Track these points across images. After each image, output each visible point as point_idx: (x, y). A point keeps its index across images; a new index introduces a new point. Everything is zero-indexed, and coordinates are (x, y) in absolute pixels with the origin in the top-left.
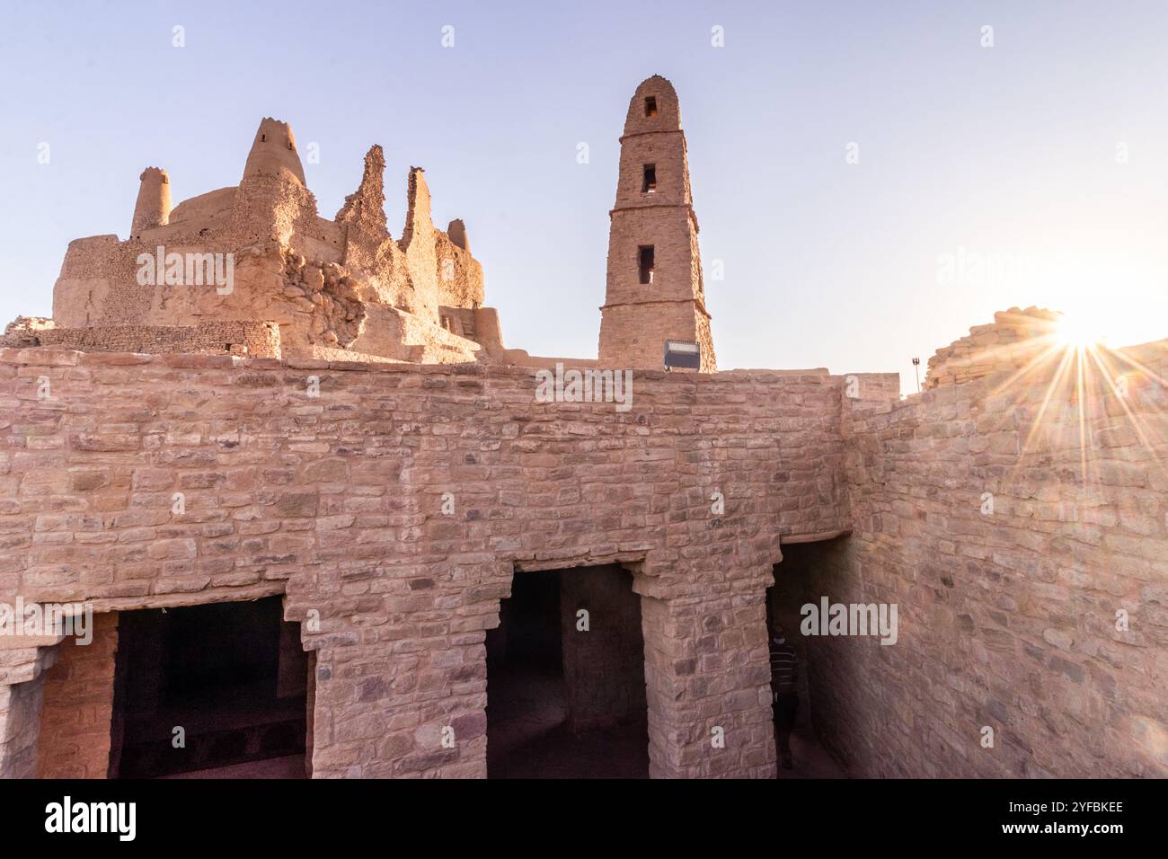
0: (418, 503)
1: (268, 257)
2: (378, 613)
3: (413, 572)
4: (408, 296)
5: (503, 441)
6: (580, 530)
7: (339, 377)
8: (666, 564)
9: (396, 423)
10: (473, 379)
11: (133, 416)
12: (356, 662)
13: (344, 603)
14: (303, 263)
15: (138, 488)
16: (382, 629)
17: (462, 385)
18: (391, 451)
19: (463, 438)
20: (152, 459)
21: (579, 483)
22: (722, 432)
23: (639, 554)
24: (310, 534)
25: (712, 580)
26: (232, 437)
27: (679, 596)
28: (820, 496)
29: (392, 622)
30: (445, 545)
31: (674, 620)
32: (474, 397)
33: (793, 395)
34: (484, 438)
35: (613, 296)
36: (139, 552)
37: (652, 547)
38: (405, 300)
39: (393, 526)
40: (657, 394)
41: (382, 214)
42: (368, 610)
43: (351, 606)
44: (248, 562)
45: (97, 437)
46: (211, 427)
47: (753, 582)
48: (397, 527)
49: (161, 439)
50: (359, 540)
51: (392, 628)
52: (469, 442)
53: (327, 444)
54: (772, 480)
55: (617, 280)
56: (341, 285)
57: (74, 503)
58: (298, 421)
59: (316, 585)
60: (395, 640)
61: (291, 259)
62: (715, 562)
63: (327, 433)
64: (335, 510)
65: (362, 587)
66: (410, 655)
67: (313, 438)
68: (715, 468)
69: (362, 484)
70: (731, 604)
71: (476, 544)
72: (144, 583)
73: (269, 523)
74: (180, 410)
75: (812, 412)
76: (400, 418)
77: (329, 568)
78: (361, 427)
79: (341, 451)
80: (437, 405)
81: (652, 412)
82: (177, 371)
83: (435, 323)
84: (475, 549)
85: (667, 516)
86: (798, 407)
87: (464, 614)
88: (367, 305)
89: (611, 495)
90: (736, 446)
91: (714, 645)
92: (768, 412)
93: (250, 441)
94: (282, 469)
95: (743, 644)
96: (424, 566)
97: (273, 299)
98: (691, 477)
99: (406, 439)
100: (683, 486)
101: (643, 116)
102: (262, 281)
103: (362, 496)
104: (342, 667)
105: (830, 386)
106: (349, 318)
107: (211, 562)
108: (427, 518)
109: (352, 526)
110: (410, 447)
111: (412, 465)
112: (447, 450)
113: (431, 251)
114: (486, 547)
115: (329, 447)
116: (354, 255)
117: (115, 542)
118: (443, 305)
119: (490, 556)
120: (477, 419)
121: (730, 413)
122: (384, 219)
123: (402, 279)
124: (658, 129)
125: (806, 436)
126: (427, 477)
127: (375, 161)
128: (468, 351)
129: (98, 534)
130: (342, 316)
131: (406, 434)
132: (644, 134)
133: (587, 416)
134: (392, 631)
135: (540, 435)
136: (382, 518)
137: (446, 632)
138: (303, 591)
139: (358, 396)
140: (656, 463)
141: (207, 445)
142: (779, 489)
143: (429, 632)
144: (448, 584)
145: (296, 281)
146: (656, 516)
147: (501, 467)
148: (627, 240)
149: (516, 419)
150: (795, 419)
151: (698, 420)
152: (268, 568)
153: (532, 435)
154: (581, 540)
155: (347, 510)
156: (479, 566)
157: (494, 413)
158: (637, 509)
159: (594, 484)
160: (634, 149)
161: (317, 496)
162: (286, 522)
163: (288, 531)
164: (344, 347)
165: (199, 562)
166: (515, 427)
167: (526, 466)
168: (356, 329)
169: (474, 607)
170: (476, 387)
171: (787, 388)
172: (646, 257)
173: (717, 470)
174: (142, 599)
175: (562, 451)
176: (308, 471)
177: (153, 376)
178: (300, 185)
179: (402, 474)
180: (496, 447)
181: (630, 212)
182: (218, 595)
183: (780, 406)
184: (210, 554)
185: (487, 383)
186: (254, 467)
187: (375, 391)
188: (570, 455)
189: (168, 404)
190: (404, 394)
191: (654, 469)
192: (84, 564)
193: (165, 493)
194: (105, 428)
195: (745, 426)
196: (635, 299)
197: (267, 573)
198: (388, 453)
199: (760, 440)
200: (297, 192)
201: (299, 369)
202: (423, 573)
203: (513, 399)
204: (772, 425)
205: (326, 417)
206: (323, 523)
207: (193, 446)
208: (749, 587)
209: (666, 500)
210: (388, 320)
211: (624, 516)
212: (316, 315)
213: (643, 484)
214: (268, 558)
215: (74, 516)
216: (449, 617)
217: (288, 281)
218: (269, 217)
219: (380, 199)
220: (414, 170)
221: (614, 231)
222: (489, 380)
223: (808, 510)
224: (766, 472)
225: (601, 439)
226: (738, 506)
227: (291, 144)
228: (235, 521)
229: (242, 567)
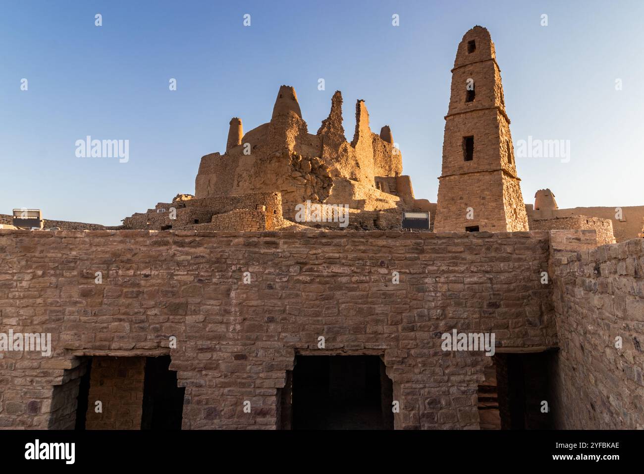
0: (239, 311)
1: (283, 157)
2: (216, 371)
3: (236, 350)
4: (357, 172)
5: (290, 276)
6: (338, 333)
7: (200, 240)
8: (398, 359)
9: (228, 265)
10: (273, 239)
11: (105, 261)
12: (203, 397)
13: (198, 364)
14: (301, 159)
15: (106, 296)
16: (218, 380)
17: (267, 243)
18: (226, 281)
19: (266, 274)
20: (112, 282)
21: (338, 303)
22: (444, 272)
23: (380, 351)
24: (183, 324)
25: (433, 373)
26: (147, 272)
27: (408, 382)
28: (528, 320)
29: (223, 377)
30: (253, 335)
31: (404, 397)
32: (273, 250)
33: (506, 247)
34: (279, 274)
35: (447, 170)
36: (106, 328)
37: (388, 347)
38: (355, 175)
39: (226, 323)
40: (394, 247)
41: (342, 128)
42: (211, 369)
43: (202, 366)
44: (153, 337)
45: (91, 271)
46: (138, 267)
47: (468, 378)
48: (228, 324)
49: (117, 272)
50: (207, 329)
51: (223, 380)
52: (269, 276)
53: (193, 277)
54: (485, 307)
55: (449, 160)
56: (320, 169)
57: (80, 303)
58: (179, 264)
59: (184, 353)
60: (225, 387)
61: (295, 157)
62: (437, 361)
63: (193, 270)
64: (195, 312)
65: (208, 355)
66: (233, 397)
67: (186, 273)
68: (438, 297)
69: (210, 298)
70: (448, 391)
71: (272, 336)
72: (107, 343)
73: (163, 317)
74: (125, 258)
75: (522, 259)
76: (230, 263)
77: (192, 344)
78: (210, 267)
79: (200, 280)
80: (251, 255)
81: (390, 258)
82: (125, 238)
83: (373, 186)
84: (271, 340)
85: (400, 327)
86: (510, 255)
87: (263, 378)
88: (334, 179)
89: (360, 311)
90: (455, 282)
91: (434, 419)
92: (482, 259)
93: (156, 274)
94: (170, 289)
95: (458, 421)
96: (241, 347)
97: (286, 179)
98: (419, 302)
99: (234, 274)
100: (411, 309)
101: (467, 53)
102: (281, 170)
103: (209, 305)
104: (196, 398)
105: (540, 239)
106: (324, 186)
107: (136, 335)
108: (244, 319)
109: (204, 321)
110: (236, 279)
111: (237, 289)
112: (257, 281)
113: (370, 146)
114: (278, 338)
115: (193, 278)
116: (327, 152)
117: (96, 322)
118: (377, 176)
119: (280, 344)
120: (274, 263)
121: (450, 259)
122: (342, 130)
123: (353, 163)
124: (477, 60)
125: (516, 276)
126: (245, 296)
127: (337, 99)
128: (392, 201)
129: (89, 318)
130: (321, 186)
131: (234, 271)
132: (467, 65)
133: (344, 261)
134: (223, 382)
135: (312, 273)
136: (219, 318)
137: (253, 386)
138: (178, 355)
139: (209, 250)
140: (392, 292)
141: (136, 276)
142: (490, 314)
143: (243, 385)
144: (254, 359)
145: (297, 169)
146: (392, 327)
147: (288, 292)
148: (456, 134)
149: (298, 263)
150: (507, 263)
151: (425, 264)
152: (162, 340)
153: (307, 273)
154: (339, 339)
155: (201, 313)
156: (274, 350)
157: (285, 259)
158: (377, 322)
159: (347, 304)
160: (460, 76)
161: (187, 304)
162: (171, 317)
163: (172, 322)
164: (322, 202)
165: (131, 335)
166: (297, 268)
167: (304, 291)
168: (328, 192)
169: (270, 374)
170: (275, 245)
171: (499, 241)
172: (469, 143)
173: (439, 298)
174: (106, 351)
175: (327, 283)
176: (183, 291)
177: (115, 241)
178: (299, 118)
179: (231, 294)
180: (285, 279)
181: (457, 116)
182: (139, 352)
183: (493, 254)
184: (136, 331)
185: (281, 242)
186: (157, 288)
187: (218, 247)
188: (332, 286)
189: (120, 255)
190: (233, 249)
191: (391, 296)
192: (83, 332)
193: (117, 300)
194: (94, 267)
195: (462, 268)
196: (461, 171)
197: (162, 343)
198: (224, 282)
199: (475, 278)
200: (297, 122)
201: (181, 236)
202: (241, 351)
203: (296, 251)
204: (486, 267)
205: (192, 262)
206: (189, 319)
207: (130, 276)
208: (464, 381)
209: (399, 317)
210: (345, 186)
211: (368, 326)
212: (307, 185)
213: (382, 305)
214: (162, 336)
215: (80, 309)
216: (255, 378)
217: (294, 169)
218: (284, 136)
219: (340, 119)
220: (359, 101)
221: (447, 129)
222: (282, 240)
223: (517, 330)
224: (480, 301)
225: (353, 276)
226: (457, 323)
227: (294, 97)
228: (147, 315)
229: (150, 339)
